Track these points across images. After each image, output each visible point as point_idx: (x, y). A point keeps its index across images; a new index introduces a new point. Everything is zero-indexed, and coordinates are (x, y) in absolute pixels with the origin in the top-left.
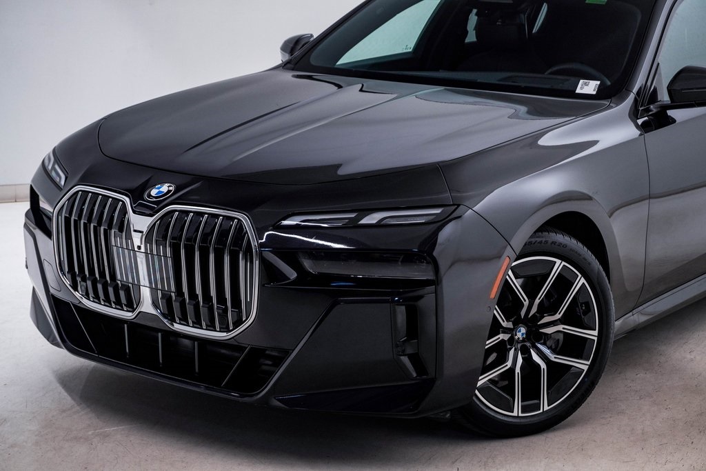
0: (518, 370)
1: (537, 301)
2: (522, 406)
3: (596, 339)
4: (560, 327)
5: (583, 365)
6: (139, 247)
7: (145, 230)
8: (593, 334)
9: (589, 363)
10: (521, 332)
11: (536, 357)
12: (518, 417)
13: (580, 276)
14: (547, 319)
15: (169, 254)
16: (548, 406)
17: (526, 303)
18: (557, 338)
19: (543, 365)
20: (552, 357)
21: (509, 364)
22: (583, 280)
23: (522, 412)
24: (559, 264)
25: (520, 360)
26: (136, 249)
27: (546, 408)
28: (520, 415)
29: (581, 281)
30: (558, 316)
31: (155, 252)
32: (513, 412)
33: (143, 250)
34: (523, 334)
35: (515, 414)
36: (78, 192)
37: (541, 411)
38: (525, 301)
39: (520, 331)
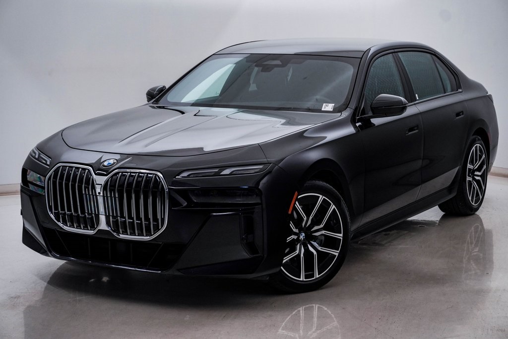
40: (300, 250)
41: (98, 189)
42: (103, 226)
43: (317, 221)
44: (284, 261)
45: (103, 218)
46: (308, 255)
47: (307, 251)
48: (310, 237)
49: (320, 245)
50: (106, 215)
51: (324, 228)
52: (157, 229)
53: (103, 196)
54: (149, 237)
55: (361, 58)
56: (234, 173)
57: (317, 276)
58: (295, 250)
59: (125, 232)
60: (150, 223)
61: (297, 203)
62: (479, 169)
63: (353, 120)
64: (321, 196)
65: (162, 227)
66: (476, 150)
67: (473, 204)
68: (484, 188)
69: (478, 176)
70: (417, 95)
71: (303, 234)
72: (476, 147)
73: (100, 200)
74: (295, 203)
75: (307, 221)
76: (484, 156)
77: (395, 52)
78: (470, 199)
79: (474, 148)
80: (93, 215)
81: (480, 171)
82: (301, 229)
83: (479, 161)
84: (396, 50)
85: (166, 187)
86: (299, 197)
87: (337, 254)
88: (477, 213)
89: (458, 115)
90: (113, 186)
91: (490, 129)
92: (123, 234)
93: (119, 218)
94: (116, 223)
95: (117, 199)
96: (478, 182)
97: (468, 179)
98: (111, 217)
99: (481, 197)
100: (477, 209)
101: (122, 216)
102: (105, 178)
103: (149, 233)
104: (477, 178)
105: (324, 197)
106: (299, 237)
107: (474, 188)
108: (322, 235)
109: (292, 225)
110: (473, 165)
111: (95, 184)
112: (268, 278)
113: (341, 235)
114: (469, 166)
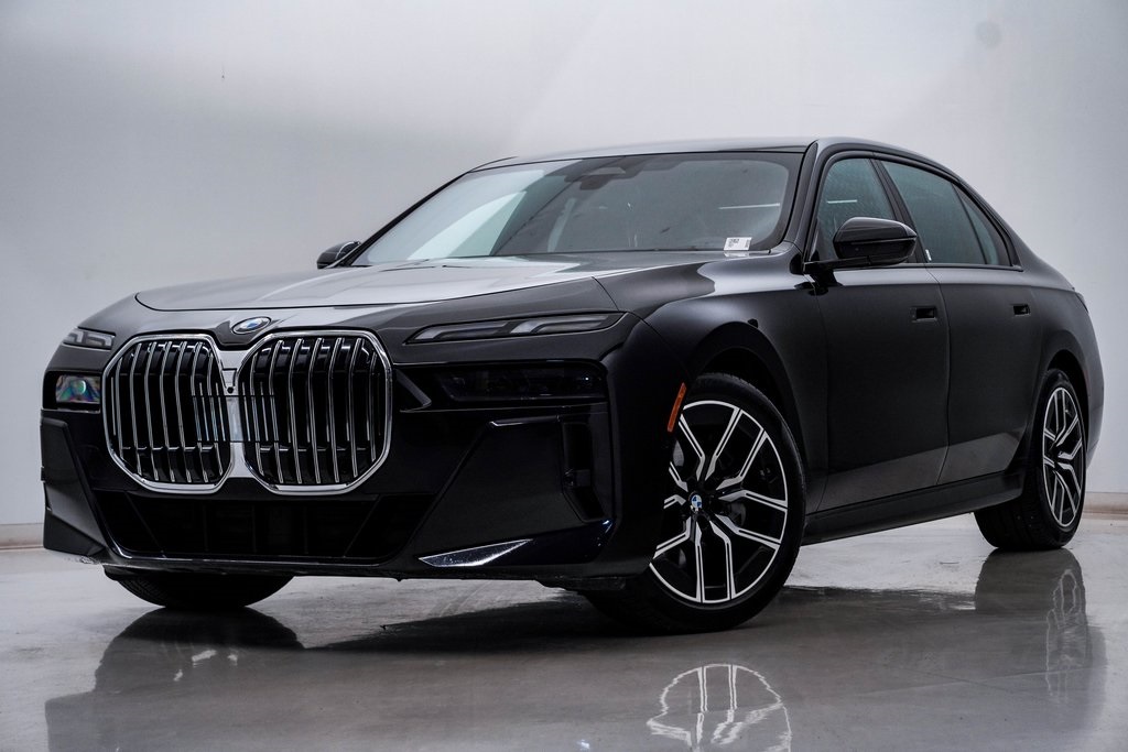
0: (698, 543)
1: (715, 457)
2: (706, 590)
3: (786, 511)
4: (744, 493)
5: (774, 544)
6: (230, 390)
7: (238, 366)
8: (782, 505)
9: (780, 541)
10: (696, 503)
11: (717, 530)
12: (701, 604)
13: (762, 429)
14: (727, 483)
15: (271, 392)
16: (736, 593)
17: (703, 458)
18: (739, 512)
19: (727, 540)
20: (736, 530)
21: (687, 534)
22: (766, 436)
23: (706, 598)
24: (737, 413)
25: (699, 533)
26: (226, 393)
27: (734, 595)
28: (704, 601)
29: (764, 436)
30: (740, 479)
31: (252, 393)
32: (695, 597)
33: (235, 392)
34: (699, 504)
35: (698, 599)
36: (137, 344)
37: (728, 599)
38: (701, 455)
39: (695, 500)
40: (691, 532)
41: (228, 379)
42: (239, 469)
43: (729, 466)
44: (657, 554)
45: (238, 449)
46: (712, 544)
47: (708, 536)
48: (714, 506)
49: (737, 523)
50: (245, 442)
51: (746, 485)
52: (365, 463)
53: (240, 397)
54: (345, 486)
55: (805, 153)
56: (543, 329)
57: (733, 594)
58: (681, 530)
59: (291, 481)
60: (349, 452)
61: (682, 418)
62: (1068, 447)
63: (796, 266)
64: (736, 409)
65: (377, 458)
66: (1060, 401)
67: (1060, 522)
68: (1080, 492)
69: (1065, 461)
70: (927, 252)
71: (699, 499)
72: (1060, 393)
73: (233, 407)
74: (678, 420)
75: (706, 465)
76: (1076, 419)
77: (876, 158)
78: (1052, 508)
79: (1054, 394)
80: (216, 445)
81: (1069, 452)
82: (693, 485)
83: (1067, 428)
84: (877, 154)
85: (386, 364)
86: (685, 407)
87: (776, 547)
88: (1067, 546)
89: (1018, 309)
90: (262, 371)
91: (1086, 359)
92: (284, 484)
93: (276, 445)
94: (269, 458)
95: (272, 401)
96: (1066, 474)
97: (1047, 461)
98: (257, 445)
99: (1075, 512)
100: (1068, 536)
101: (284, 441)
102: (244, 354)
103: (347, 477)
104: (1065, 467)
105: (742, 412)
106: (688, 504)
107: (1059, 487)
108: (742, 500)
109: (673, 472)
110: (1054, 432)
111: (220, 369)
112: (623, 586)
113: (785, 503)
114: (1047, 433)
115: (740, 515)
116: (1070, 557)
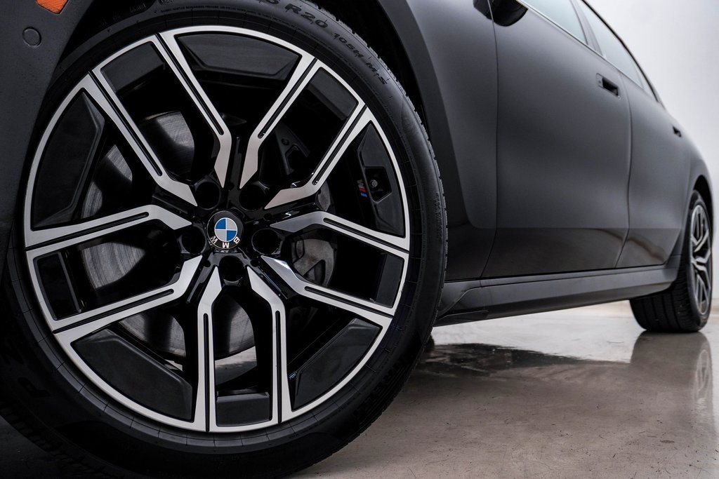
0: (205, 306)
1: (256, 141)
2: (218, 406)
3: (406, 257)
4: (320, 218)
5: (381, 316)
8: (399, 245)
9: (392, 311)
10: (227, 230)
11: (259, 287)
12: (207, 434)
13: (361, 104)
14: (284, 197)
16: (293, 409)
17: (225, 140)
18: (320, 258)
19: (276, 305)
20: (299, 286)
22: (368, 116)
23: (219, 423)
24: (307, 65)
27: (288, 414)
28: (214, 428)
29: (363, 118)
30: (312, 189)
32: (192, 420)
34: (230, 234)
35: (198, 424)
37: (275, 421)
38: (221, 132)
39: (223, 226)
51: (323, 201)
57: (285, 411)
62: (703, 253)
64: (308, 57)
67: (700, 311)
69: (701, 264)
72: (698, 210)
78: (696, 298)
81: (704, 257)
82: (210, 194)
83: (703, 238)
87: (385, 323)
88: (703, 331)
89: (676, 131)
96: (701, 273)
97: (693, 261)
99: (708, 303)
100: (704, 322)
104: (701, 268)
110: (697, 240)
113: (405, 243)
114: (693, 239)
115: (323, 263)
116: (704, 339)
